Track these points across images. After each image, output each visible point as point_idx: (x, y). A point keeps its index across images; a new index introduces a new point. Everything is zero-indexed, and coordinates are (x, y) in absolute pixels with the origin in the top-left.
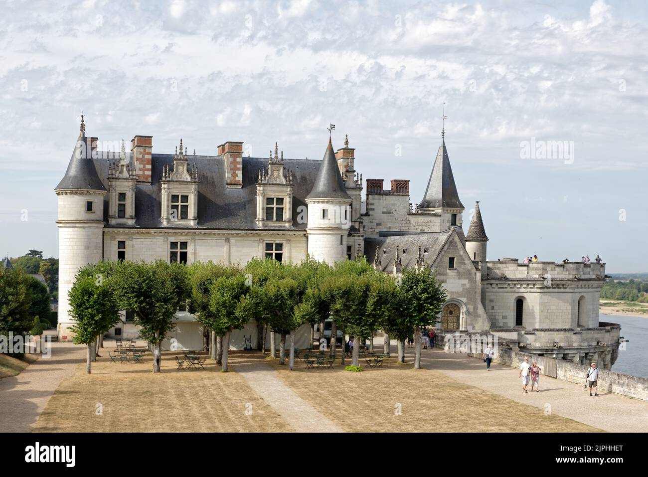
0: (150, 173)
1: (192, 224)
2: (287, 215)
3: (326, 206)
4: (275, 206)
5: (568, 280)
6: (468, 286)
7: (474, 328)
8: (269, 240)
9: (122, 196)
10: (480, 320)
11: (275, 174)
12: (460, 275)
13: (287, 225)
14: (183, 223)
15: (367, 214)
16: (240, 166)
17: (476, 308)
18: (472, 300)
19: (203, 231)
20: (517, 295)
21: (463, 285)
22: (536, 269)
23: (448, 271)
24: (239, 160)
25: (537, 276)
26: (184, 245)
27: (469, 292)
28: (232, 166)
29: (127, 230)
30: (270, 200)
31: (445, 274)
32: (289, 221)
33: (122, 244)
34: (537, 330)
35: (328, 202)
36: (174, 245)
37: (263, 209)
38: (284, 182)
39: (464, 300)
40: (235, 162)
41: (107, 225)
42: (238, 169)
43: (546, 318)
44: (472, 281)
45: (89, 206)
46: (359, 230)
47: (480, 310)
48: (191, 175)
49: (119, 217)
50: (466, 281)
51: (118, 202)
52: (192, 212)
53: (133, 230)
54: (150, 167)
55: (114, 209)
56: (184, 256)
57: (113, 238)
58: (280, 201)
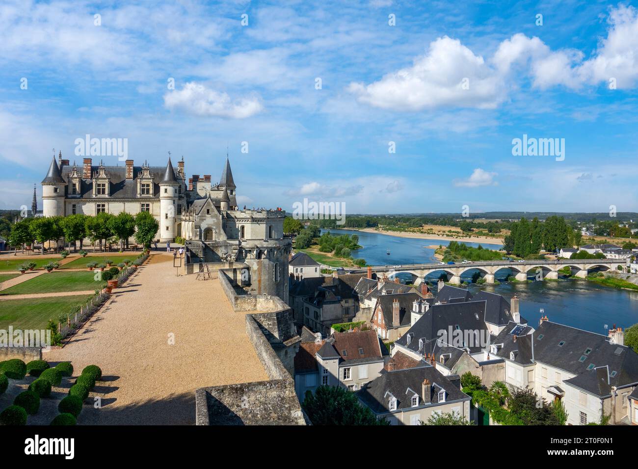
0: (90, 175)
1: (107, 196)
2: (151, 191)
3: (166, 187)
4: (145, 188)
5: (263, 218)
6: (216, 221)
7: (219, 239)
8: (142, 203)
9: (74, 185)
10: (222, 236)
11: (145, 174)
12: (212, 217)
13: (151, 196)
14: (103, 196)
15: (192, 191)
16: (132, 171)
17: (220, 231)
18: (218, 227)
19: (112, 200)
20: (241, 225)
21: (214, 221)
22: (249, 213)
23: (207, 215)
24: (132, 168)
25: (249, 217)
26: (103, 206)
27: (217, 224)
28: (128, 171)
29: (76, 200)
30: (143, 185)
31: (206, 216)
32: (152, 194)
33: (74, 206)
34: (248, 240)
35: (167, 186)
36: (99, 206)
37: (140, 189)
38: (150, 177)
39: (214, 227)
40: (130, 169)
41: (67, 197)
42: (131, 172)
43: (254, 234)
44: (218, 219)
45: (56, 190)
46: (184, 197)
47: (222, 231)
48: (106, 175)
49: (73, 194)
50: (215, 219)
51: (72, 188)
52: (107, 191)
53: (78, 200)
54: (90, 172)
55: (70, 190)
56: (103, 210)
57: (70, 203)
58: (148, 185)
